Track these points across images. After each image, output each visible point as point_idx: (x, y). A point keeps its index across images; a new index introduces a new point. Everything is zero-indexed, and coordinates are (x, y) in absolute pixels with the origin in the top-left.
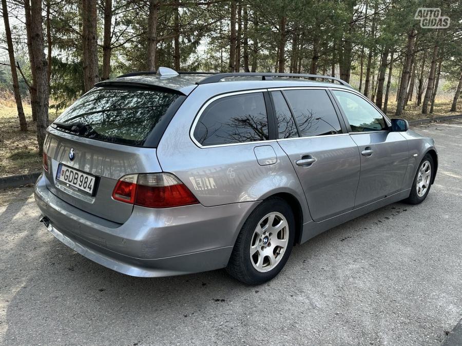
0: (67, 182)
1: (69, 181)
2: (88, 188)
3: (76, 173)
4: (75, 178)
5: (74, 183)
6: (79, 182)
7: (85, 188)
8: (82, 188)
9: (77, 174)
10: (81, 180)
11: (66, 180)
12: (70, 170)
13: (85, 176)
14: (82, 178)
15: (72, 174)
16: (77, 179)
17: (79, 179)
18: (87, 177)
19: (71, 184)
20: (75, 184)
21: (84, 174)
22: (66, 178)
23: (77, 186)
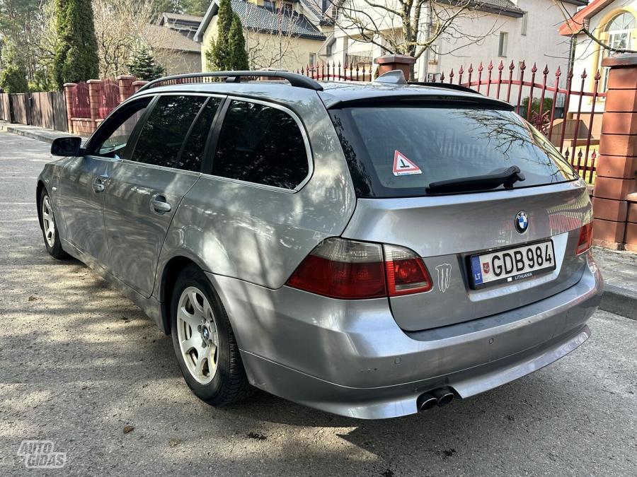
0: (503, 276)
1: (507, 272)
2: (547, 260)
3: (516, 253)
4: (517, 261)
5: (518, 270)
6: (527, 262)
7: (540, 265)
8: (537, 268)
9: (520, 252)
10: (530, 257)
11: (498, 275)
12: (500, 254)
13: (533, 247)
14: (530, 253)
15: (508, 259)
16: (521, 260)
17: (525, 259)
18: (538, 248)
19: (515, 273)
20: (522, 269)
21: (531, 247)
22: (498, 271)
23: (527, 269)
